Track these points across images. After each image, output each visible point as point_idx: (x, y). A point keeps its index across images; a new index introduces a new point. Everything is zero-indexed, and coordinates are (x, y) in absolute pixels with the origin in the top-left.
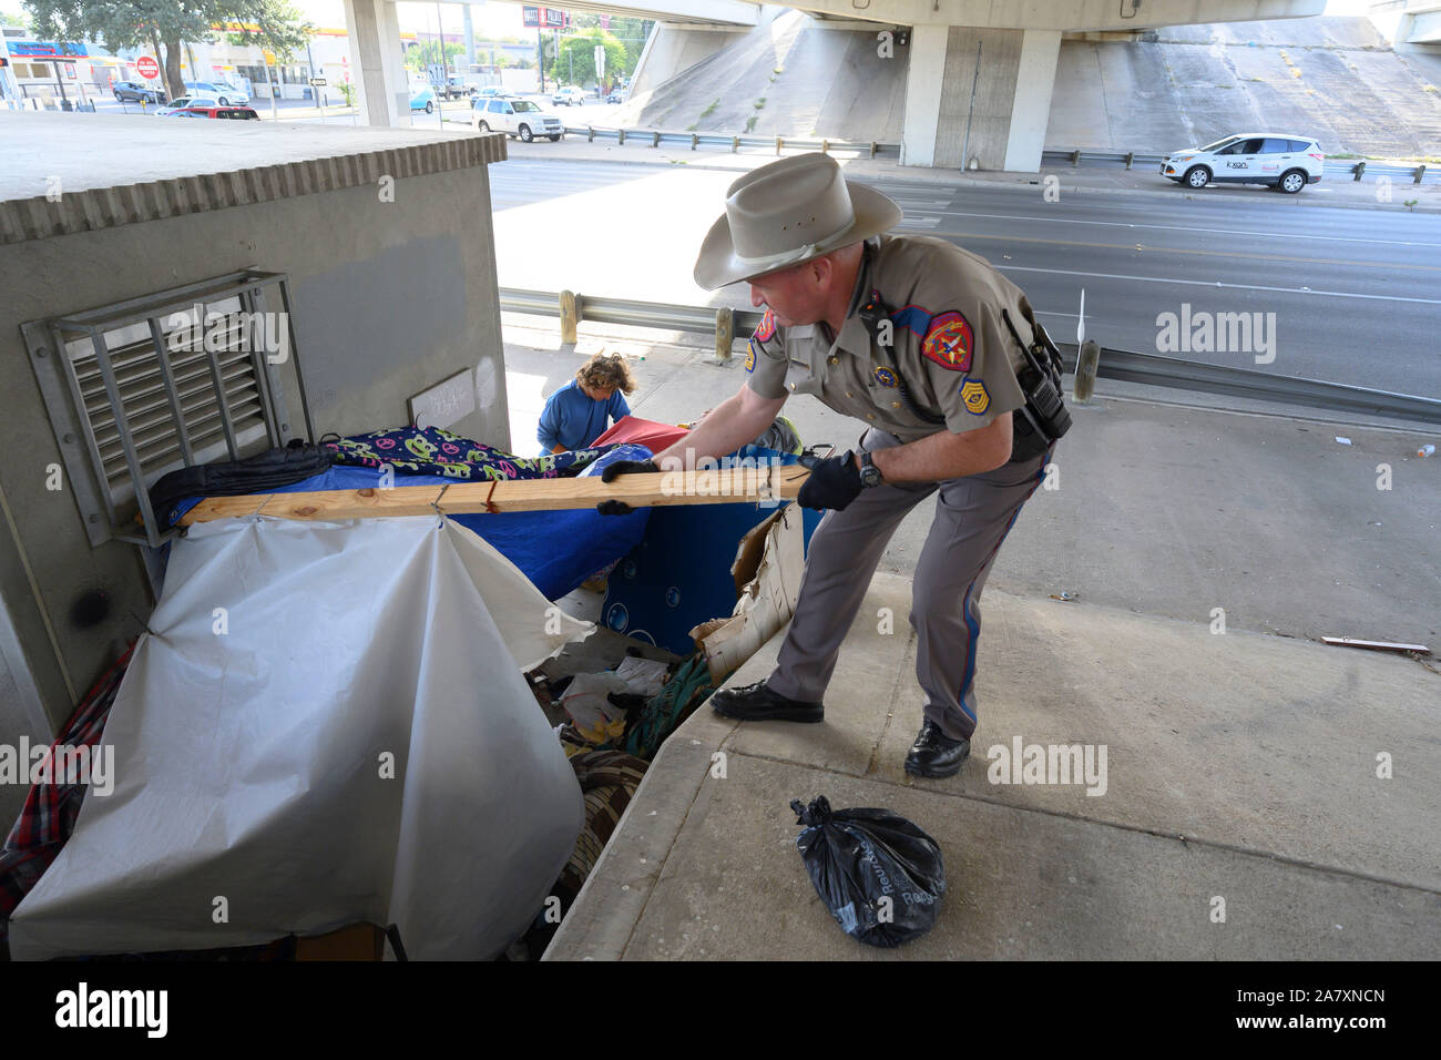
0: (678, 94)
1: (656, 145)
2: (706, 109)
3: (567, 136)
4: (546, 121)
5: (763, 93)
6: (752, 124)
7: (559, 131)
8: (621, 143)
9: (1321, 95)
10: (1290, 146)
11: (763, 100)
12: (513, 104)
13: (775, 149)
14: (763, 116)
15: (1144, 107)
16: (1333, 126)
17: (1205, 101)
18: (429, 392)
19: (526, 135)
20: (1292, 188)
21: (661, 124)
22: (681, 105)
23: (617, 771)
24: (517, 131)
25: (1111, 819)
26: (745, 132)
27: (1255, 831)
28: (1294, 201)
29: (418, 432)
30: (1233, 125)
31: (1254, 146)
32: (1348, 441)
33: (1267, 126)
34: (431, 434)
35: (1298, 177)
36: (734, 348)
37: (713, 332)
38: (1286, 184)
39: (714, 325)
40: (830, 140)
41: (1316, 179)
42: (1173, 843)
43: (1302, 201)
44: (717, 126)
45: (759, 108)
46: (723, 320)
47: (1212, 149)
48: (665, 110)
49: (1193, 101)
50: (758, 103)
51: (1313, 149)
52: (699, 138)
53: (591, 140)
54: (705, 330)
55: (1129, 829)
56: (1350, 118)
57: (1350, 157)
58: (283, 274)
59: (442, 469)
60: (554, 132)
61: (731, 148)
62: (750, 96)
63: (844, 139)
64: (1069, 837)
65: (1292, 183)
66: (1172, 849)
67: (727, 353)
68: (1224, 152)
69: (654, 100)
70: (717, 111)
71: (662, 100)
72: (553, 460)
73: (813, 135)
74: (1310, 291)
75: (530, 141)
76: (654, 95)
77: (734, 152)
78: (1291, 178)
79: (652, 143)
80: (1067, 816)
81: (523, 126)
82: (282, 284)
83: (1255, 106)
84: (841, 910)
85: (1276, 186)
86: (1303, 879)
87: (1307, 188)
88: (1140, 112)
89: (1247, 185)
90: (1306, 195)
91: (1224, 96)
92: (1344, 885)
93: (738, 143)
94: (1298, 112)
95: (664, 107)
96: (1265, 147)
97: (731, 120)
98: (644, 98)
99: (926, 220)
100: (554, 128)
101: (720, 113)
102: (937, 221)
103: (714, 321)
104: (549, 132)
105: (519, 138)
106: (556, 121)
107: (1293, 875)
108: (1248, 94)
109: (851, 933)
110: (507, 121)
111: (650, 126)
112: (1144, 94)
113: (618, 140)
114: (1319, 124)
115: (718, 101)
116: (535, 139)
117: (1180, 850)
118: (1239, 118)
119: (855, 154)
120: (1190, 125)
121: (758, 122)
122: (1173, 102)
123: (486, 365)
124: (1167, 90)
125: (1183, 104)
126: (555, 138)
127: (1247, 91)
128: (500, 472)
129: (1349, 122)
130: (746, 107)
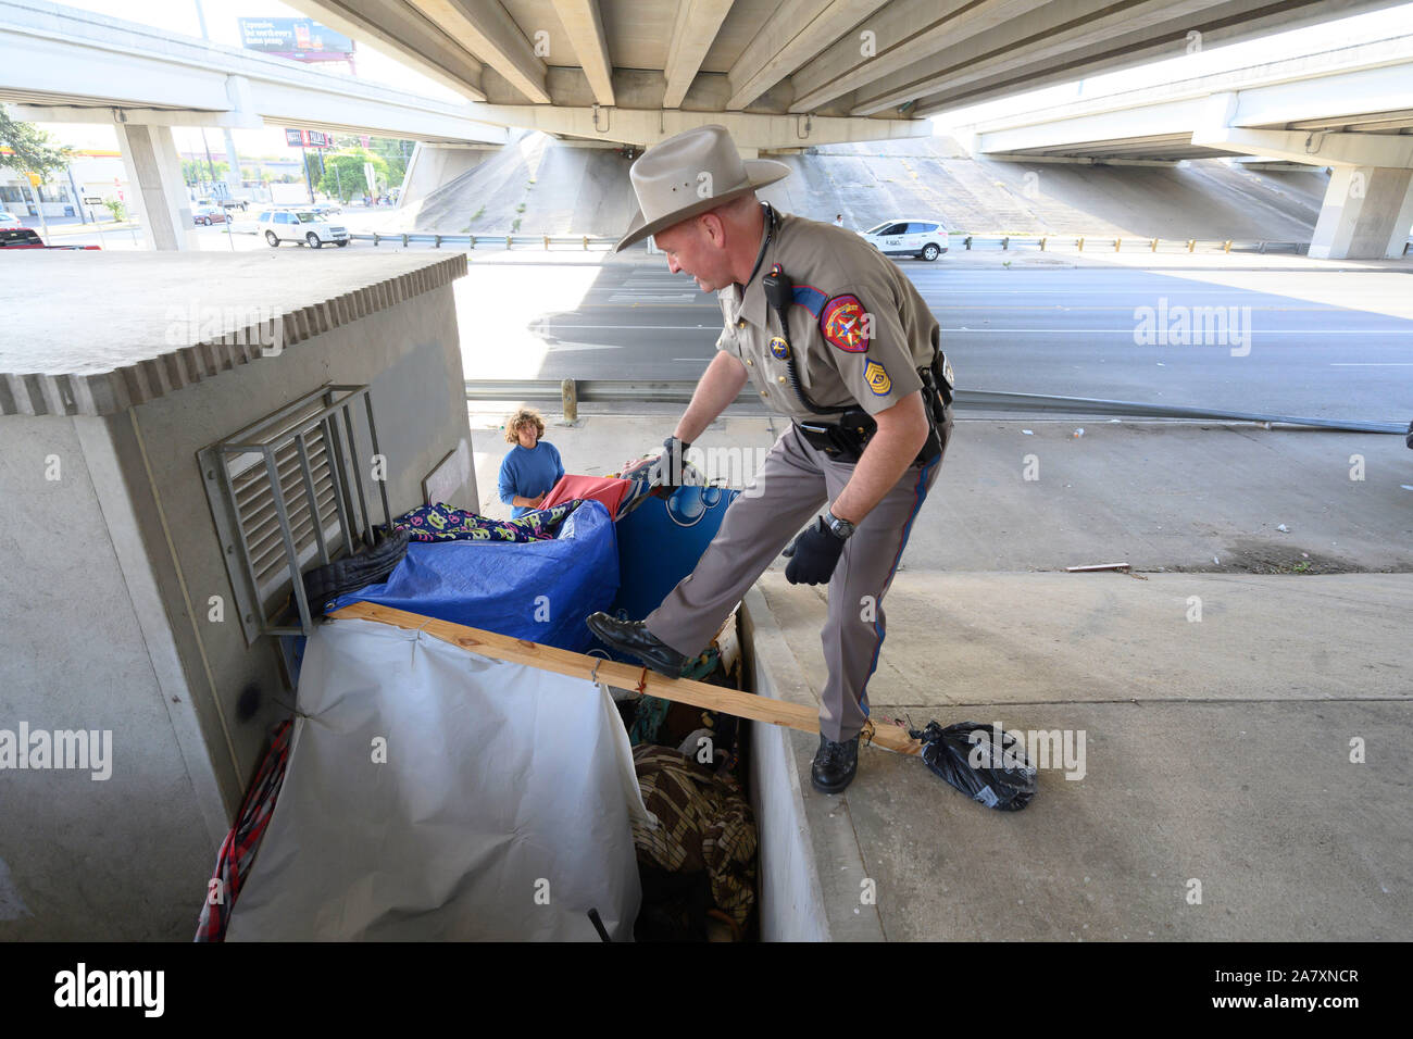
0: (447, 203)
1: (438, 246)
2: (474, 214)
3: (352, 241)
4: (332, 230)
5: (523, 200)
6: (517, 225)
7: (345, 238)
8: (406, 245)
9: (933, 191)
10: (925, 227)
11: (523, 205)
12: (298, 215)
13: (544, 245)
14: (526, 218)
15: (817, 202)
16: (944, 211)
17: (858, 197)
18: (435, 473)
19: (314, 242)
20: (931, 258)
21: (435, 227)
22: (451, 212)
23: (653, 760)
24: (305, 238)
25: (1088, 699)
26: (513, 232)
27: (1164, 689)
28: (934, 266)
29: (433, 508)
30: (879, 213)
31: (901, 229)
32: (1030, 432)
33: (901, 213)
34: (440, 508)
35: (934, 250)
36: (579, 411)
37: (560, 399)
38: (927, 255)
39: (560, 394)
40: (589, 236)
41: (945, 250)
42: (1130, 704)
43: (940, 266)
44: (487, 228)
45: (521, 212)
46: (568, 389)
47: (875, 232)
48: (438, 216)
49: (850, 197)
50: (519, 208)
51: (940, 229)
52: (476, 238)
53: (376, 244)
54: (556, 399)
55: (1101, 702)
56: (955, 206)
57: (958, 233)
58: (366, 385)
59: (471, 535)
60: (341, 239)
61: (505, 246)
62: (512, 201)
63: (596, 233)
64: (1073, 715)
65: (930, 253)
66: (1133, 709)
67: (574, 416)
68: (883, 234)
69: (427, 208)
70: (485, 215)
71: (434, 207)
72: (538, 517)
73: (570, 233)
74: (967, 330)
75: (319, 246)
76: (425, 204)
77: (509, 249)
78: (929, 250)
79: (434, 244)
80: (1061, 702)
81: (310, 234)
82: (367, 395)
83: (892, 200)
84: (979, 794)
85: (920, 256)
86: (1210, 709)
87: (940, 256)
88: (816, 206)
89: (901, 257)
90: (941, 262)
91: (869, 193)
92: (1231, 708)
93: (511, 242)
94: (920, 203)
95: (437, 213)
96: (909, 230)
97: (498, 222)
98: (416, 207)
99: (685, 296)
100: (341, 235)
101: (489, 217)
102: (693, 296)
103: (561, 391)
104: (336, 239)
105: (307, 245)
106: (343, 229)
107: (1201, 707)
108: (885, 191)
109: (994, 807)
110: (294, 231)
111: (426, 230)
112: (817, 193)
113: (402, 243)
114: (936, 211)
115: (484, 207)
116: (324, 246)
117: (1137, 709)
118: (883, 208)
119: (610, 247)
120: (851, 214)
121: (522, 223)
122: (836, 198)
123: (463, 443)
124: (831, 189)
125: (844, 199)
126: (342, 244)
127: (885, 188)
128: (508, 531)
129: (954, 209)
130: (510, 211)
